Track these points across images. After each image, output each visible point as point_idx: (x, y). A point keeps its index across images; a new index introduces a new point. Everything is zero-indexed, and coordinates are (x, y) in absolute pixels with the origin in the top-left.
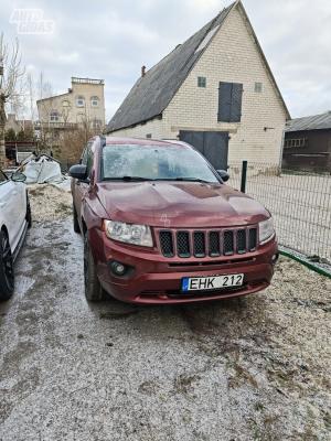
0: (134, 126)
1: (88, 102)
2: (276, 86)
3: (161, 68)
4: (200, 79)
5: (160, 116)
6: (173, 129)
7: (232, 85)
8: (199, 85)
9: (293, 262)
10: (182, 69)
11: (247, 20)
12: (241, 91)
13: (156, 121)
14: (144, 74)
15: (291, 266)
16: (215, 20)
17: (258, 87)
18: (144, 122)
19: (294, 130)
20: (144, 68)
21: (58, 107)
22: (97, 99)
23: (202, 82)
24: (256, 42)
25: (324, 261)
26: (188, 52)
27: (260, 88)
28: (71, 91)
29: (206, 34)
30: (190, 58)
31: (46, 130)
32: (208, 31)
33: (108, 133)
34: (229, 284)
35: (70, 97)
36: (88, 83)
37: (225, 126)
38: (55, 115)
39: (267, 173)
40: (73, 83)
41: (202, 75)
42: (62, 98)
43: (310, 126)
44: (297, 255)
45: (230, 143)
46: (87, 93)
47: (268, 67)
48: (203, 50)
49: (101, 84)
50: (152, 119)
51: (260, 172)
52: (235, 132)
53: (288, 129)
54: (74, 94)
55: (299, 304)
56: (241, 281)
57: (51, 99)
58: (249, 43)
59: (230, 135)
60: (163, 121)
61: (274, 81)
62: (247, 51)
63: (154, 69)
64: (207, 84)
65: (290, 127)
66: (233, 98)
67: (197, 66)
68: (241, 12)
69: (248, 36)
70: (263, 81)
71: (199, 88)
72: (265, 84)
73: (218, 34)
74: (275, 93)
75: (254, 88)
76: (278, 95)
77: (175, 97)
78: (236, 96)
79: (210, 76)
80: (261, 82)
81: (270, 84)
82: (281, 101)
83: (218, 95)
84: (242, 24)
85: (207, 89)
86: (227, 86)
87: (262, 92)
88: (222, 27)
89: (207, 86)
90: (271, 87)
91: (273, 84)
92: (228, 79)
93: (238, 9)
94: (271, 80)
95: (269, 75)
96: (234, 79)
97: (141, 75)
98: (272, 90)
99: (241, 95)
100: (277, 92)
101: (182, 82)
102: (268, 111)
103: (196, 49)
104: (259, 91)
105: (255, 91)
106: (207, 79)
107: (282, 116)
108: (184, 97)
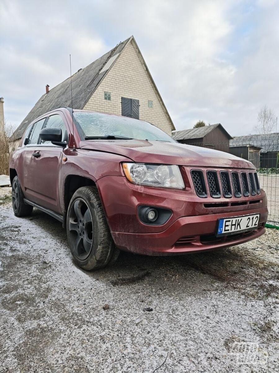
2: (163, 104)
3: (66, 86)
4: (105, 93)
8: (106, 99)
10: (89, 85)
11: (139, 52)
12: (138, 106)
14: (48, 92)
16: (114, 50)
17: (150, 103)
20: (48, 86)
23: (108, 97)
24: (147, 70)
26: (92, 73)
27: (152, 104)
29: (107, 60)
30: (96, 76)
32: (110, 56)
34: (251, 225)
41: (107, 90)
43: (186, 137)
47: (156, 90)
48: (107, 71)
56: (257, 223)
58: (142, 70)
62: (140, 76)
63: (59, 87)
64: (112, 98)
65: (175, 135)
66: (132, 110)
67: (103, 83)
68: (135, 46)
69: (141, 65)
70: (153, 100)
71: (105, 101)
72: (155, 102)
73: (118, 60)
74: (163, 109)
75: (147, 104)
76: (165, 111)
77: (85, 106)
78: (135, 109)
79: (113, 92)
80: (152, 100)
81: (159, 103)
82: (168, 116)
83: (121, 107)
84: (136, 55)
85: (112, 102)
86: (128, 101)
87: (153, 108)
88: (121, 55)
89: (112, 100)
90: (160, 105)
91: (161, 102)
92: (128, 95)
93: (132, 43)
94: (160, 99)
95: (158, 95)
96: (132, 96)
97: (45, 92)
98: (160, 107)
99: (138, 108)
100: (164, 109)
101: (92, 94)
102: (159, 122)
103: (100, 70)
104: (151, 107)
105: (149, 106)
106: (112, 94)
107: (169, 127)
108: (94, 107)
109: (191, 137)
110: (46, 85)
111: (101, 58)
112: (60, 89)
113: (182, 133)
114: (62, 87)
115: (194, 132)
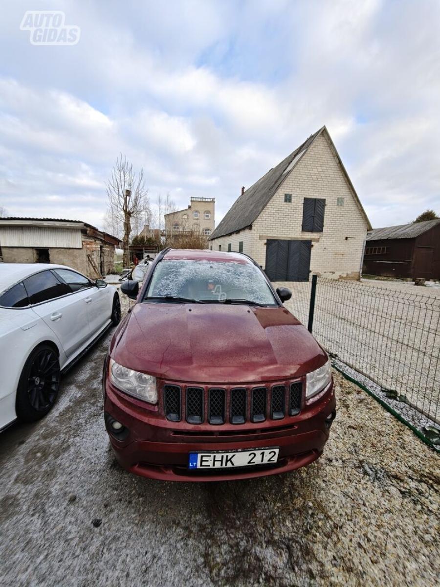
0: (230, 234)
1: (202, 216)
2: (358, 200)
3: (256, 188)
4: (286, 195)
5: (250, 227)
6: (261, 238)
7: (315, 201)
8: (286, 201)
9: (364, 395)
10: (271, 188)
11: (331, 144)
12: (324, 205)
13: (247, 231)
14: (243, 193)
15: (361, 401)
16: (302, 146)
17: (340, 201)
18: (238, 232)
19: (376, 239)
20: (243, 188)
21: (179, 219)
22: (209, 213)
23: (288, 198)
24: (340, 162)
25: (404, 399)
26: (278, 174)
27: (342, 201)
28: (190, 207)
29: (293, 159)
30: (279, 178)
31: (168, 237)
32: (295, 156)
33: (212, 240)
34: (257, 460)
35: (189, 212)
36: (203, 201)
37: (308, 236)
38: (177, 225)
39: (348, 278)
40: (191, 201)
41: (288, 192)
42: (182, 213)
43: (392, 236)
44: (369, 384)
45: (313, 251)
46: (202, 208)
47: (350, 184)
48: (290, 172)
49: (213, 201)
50: (244, 229)
51: (341, 277)
52: (317, 240)
53: (369, 238)
54: (193, 209)
55: (365, 473)
56: (275, 459)
57: (174, 213)
58: (333, 164)
59: (313, 243)
60: (253, 231)
61: (356, 195)
62: (331, 171)
63: (251, 189)
64: (293, 200)
65: (372, 236)
66: (316, 212)
67: (284, 185)
68: (326, 138)
69: (332, 157)
70: (345, 197)
71: (285, 203)
72: (347, 199)
73: (304, 157)
74: (357, 206)
75: (336, 203)
76: (360, 208)
77: (263, 211)
78: (319, 209)
79: (295, 193)
80: (343, 197)
81: (352, 199)
82: (363, 214)
83: (303, 209)
84: (327, 148)
85: (293, 204)
86: (311, 201)
87: (344, 206)
88: (308, 151)
89: (292, 202)
90: (353, 201)
91: (355, 198)
92: (312, 194)
93: (323, 135)
94: (354, 195)
95: (351, 190)
96: (317, 195)
97: (241, 194)
98: (354, 204)
99: (324, 209)
100: (359, 205)
101: (270, 198)
102: (350, 222)
103: (284, 171)
104: (341, 205)
105: (338, 205)
106: (293, 195)
107: (363, 227)
108: (272, 211)
109: (399, 236)
110: (242, 187)
111: (290, 156)
112: (252, 190)
113: (389, 230)
114: (253, 189)
115: (405, 229)
